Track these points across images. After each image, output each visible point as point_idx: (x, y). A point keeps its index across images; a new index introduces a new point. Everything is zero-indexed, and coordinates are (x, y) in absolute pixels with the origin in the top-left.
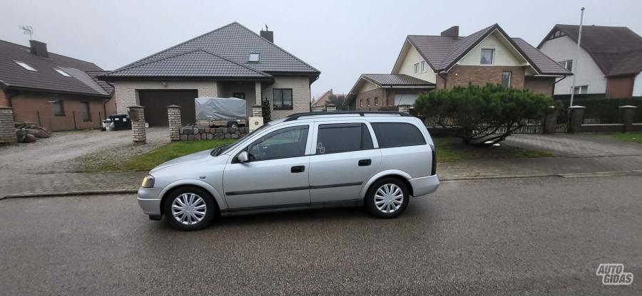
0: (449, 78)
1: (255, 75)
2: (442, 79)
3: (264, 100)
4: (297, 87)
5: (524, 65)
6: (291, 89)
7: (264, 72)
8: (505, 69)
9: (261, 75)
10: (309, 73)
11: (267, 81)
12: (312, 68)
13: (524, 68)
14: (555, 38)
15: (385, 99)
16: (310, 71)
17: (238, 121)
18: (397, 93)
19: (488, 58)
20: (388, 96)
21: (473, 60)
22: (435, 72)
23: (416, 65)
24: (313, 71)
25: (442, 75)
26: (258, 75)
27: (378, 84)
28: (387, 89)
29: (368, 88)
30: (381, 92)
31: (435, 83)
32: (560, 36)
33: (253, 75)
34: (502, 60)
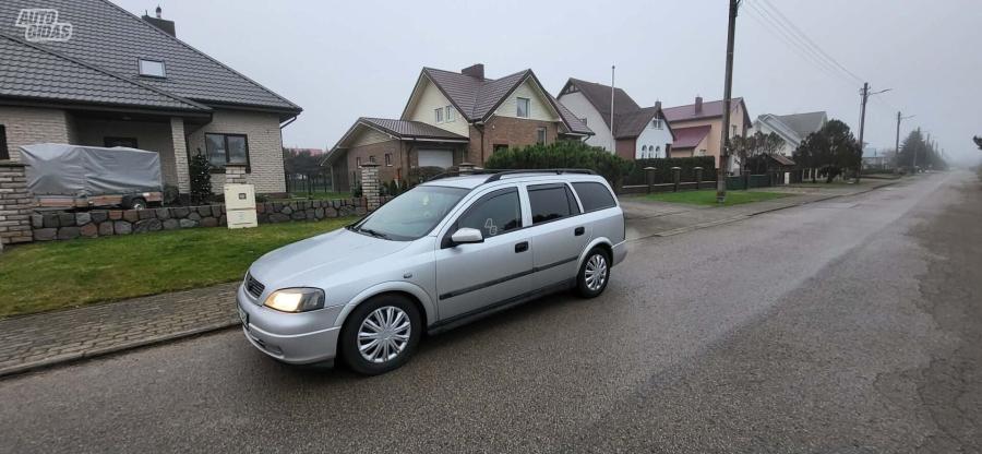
0: (486, 131)
1: (172, 105)
2: (477, 133)
3: (194, 154)
4: (255, 133)
5: (556, 120)
6: (245, 136)
7: (192, 99)
8: (540, 124)
9: (185, 106)
10: (276, 108)
11: (197, 118)
12: (285, 101)
13: (557, 124)
14: (570, 92)
15: (405, 156)
16: (282, 105)
17: (146, 195)
18: (420, 149)
19: (523, 110)
20: (409, 153)
21: (508, 110)
22: (470, 121)
23: (438, 111)
24: (288, 106)
25: (478, 126)
26: (179, 105)
27: (392, 133)
28: (407, 142)
29: (372, 140)
30: (398, 146)
31: (467, 135)
32: (574, 91)
33: (165, 104)
34: (537, 113)
